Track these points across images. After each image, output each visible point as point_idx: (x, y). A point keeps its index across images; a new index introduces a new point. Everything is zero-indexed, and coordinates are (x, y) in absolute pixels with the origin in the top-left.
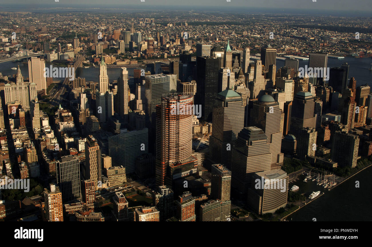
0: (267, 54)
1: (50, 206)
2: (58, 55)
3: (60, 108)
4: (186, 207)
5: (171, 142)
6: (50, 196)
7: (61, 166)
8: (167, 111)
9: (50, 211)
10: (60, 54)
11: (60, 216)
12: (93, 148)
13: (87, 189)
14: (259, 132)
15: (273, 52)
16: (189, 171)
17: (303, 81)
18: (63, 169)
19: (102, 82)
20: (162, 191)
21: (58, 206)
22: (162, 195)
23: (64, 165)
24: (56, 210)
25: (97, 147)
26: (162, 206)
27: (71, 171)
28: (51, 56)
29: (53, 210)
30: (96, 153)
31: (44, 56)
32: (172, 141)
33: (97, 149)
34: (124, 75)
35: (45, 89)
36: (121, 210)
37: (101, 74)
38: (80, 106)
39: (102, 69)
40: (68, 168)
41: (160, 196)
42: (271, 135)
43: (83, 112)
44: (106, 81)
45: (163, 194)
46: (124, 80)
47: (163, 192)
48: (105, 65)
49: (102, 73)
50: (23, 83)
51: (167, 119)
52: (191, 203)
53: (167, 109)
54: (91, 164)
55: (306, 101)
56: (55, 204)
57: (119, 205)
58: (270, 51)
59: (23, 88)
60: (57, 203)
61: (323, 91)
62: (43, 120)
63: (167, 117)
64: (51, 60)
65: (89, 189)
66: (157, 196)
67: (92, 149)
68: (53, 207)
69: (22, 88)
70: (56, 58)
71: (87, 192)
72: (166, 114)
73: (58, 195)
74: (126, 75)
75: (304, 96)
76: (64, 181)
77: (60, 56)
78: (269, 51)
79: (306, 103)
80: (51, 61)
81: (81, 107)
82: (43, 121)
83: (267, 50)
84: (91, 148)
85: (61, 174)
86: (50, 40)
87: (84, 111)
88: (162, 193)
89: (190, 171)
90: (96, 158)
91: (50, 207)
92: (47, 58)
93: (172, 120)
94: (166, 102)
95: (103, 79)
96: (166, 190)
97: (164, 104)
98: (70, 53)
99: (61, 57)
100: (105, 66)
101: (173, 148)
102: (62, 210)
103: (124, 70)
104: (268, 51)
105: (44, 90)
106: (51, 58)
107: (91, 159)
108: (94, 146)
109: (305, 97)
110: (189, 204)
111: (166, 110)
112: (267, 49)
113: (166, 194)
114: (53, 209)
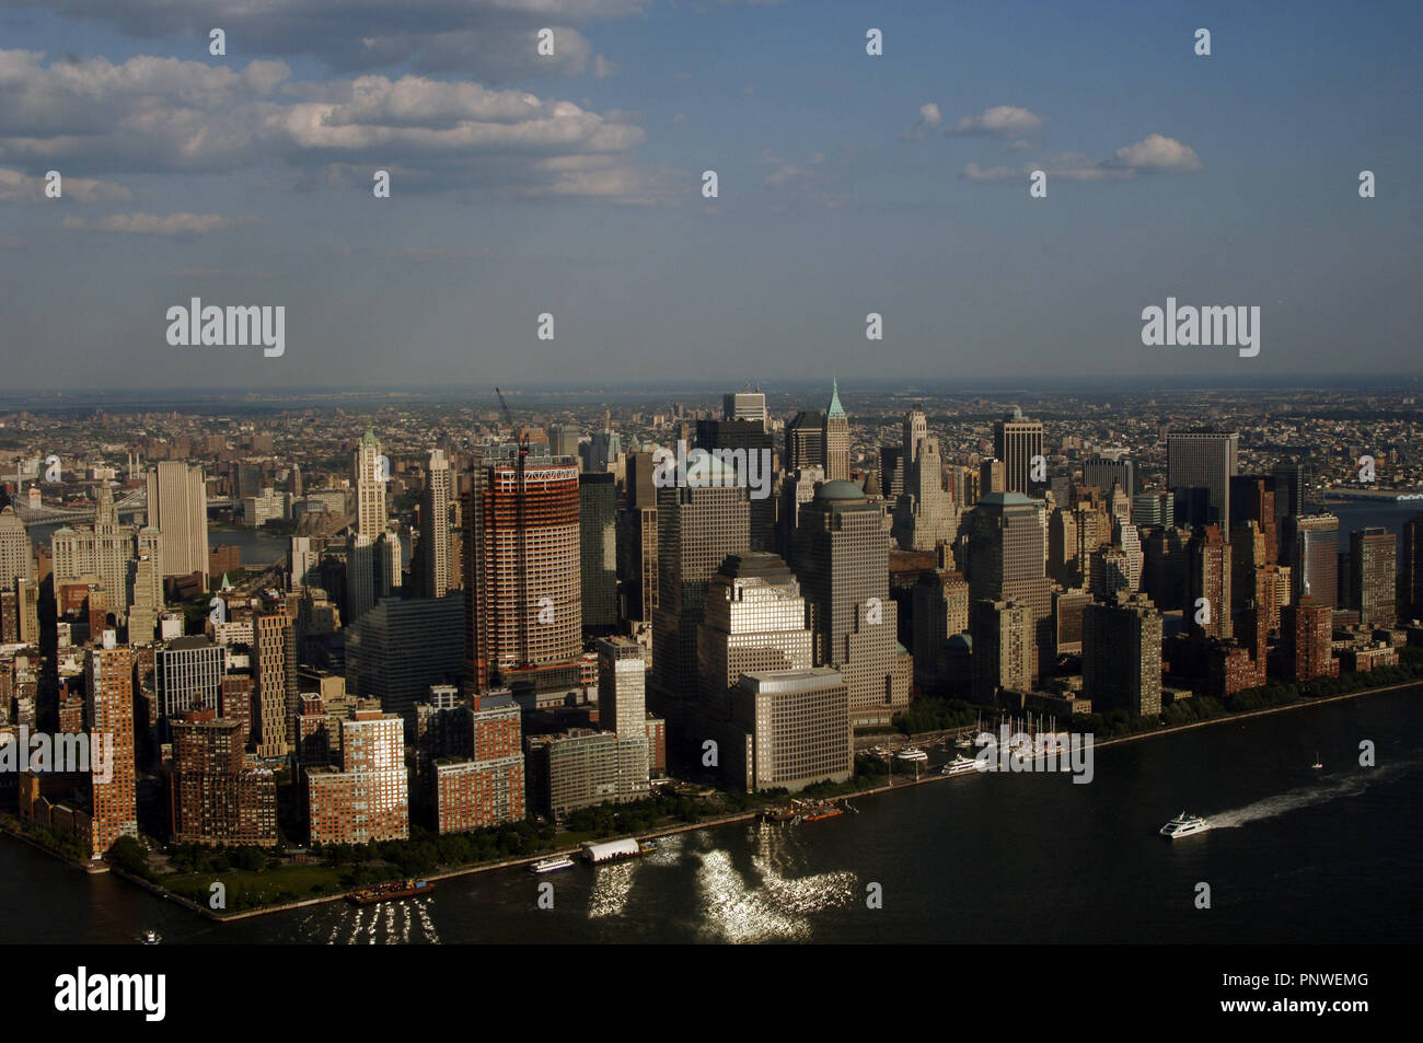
0: (1008, 442)
1: (97, 684)
2: (286, 501)
3: (223, 586)
4: (491, 723)
5: (503, 598)
6: (98, 655)
7: (169, 660)
8: (487, 501)
9: (98, 699)
10: (293, 500)
11: (124, 716)
12: (272, 618)
13: (227, 701)
14: (769, 563)
15: (1029, 435)
16: (564, 694)
17: (1091, 507)
18: (175, 672)
19: (364, 501)
20: (437, 695)
21: (120, 685)
22: (437, 706)
23: (179, 659)
24: (114, 697)
25: (283, 618)
26: (438, 741)
27: (199, 681)
28: (257, 504)
29: (105, 698)
30: (280, 635)
31: (235, 507)
32: (505, 595)
33: (283, 622)
34: (434, 473)
35: (202, 573)
36: (308, 737)
37: (362, 475)
38: (289, 578)
39: (366, 458)
40: (189, 670)
41: (431, 709)
42: (857, 608)
43: (297, 594)
44: (379, 496)
45: (440, 703)
46: (434, 488)
47: (440, 698)
48: (377, 446)
49: (367, 472)
50: (117, 528)
51: (488, 524)
52: (505, 713)
53: (488, 494)
54: (264, 668)
55: (1007, 521)
56: (111, 679)
57: (302, 719)
58: (1018, 429)
59: (117, 545)
60: (116, 679)
61: (1165, 541)
62: (166, 619)
63: (488, 518)
64: (260, 522)
65: (234, 700)
66: (422, 710)
67: (267, 622)
68: (104, 689)
69: (114, 542)
70: (279, 514)
71: (229, 709)
72: (485, 510)
73: (121, 654)
74: (441, 473)
75: (999, 502)
76: (176, 708)
77: (294, 506)
78: (1016, 432)
79: (1007, 526)
80: (257, 524)
81: (293, 581)
82: (164, 622)
83: (1008, 429)
84: (266, 619)
85: (169, 684)
86: (277, 474)
87: (302, 592)
88: (437, 701)
89: (566, 693)
90: (280, 650)
91: (99, 689)
92: (243, 515)
93: (503, 527)
94: (486, 473)
95: (367, 490)
96: (448, 694)
97: (480, 479)
98: (333, 497)
99: (297, 510)
100: (375, 450)
101: (510, 615)
102: (131, 699)
103: (433, 455)
104: (1011, 432)
105: (198, 574)
106: (257, 511)
107: (264, 652)
108: (273, 614)
109: (1002, 506)
110: (499, 716)
111: (485, 497)
112: (1007, 425)
113: (449, 705)
114: (105, 694)
